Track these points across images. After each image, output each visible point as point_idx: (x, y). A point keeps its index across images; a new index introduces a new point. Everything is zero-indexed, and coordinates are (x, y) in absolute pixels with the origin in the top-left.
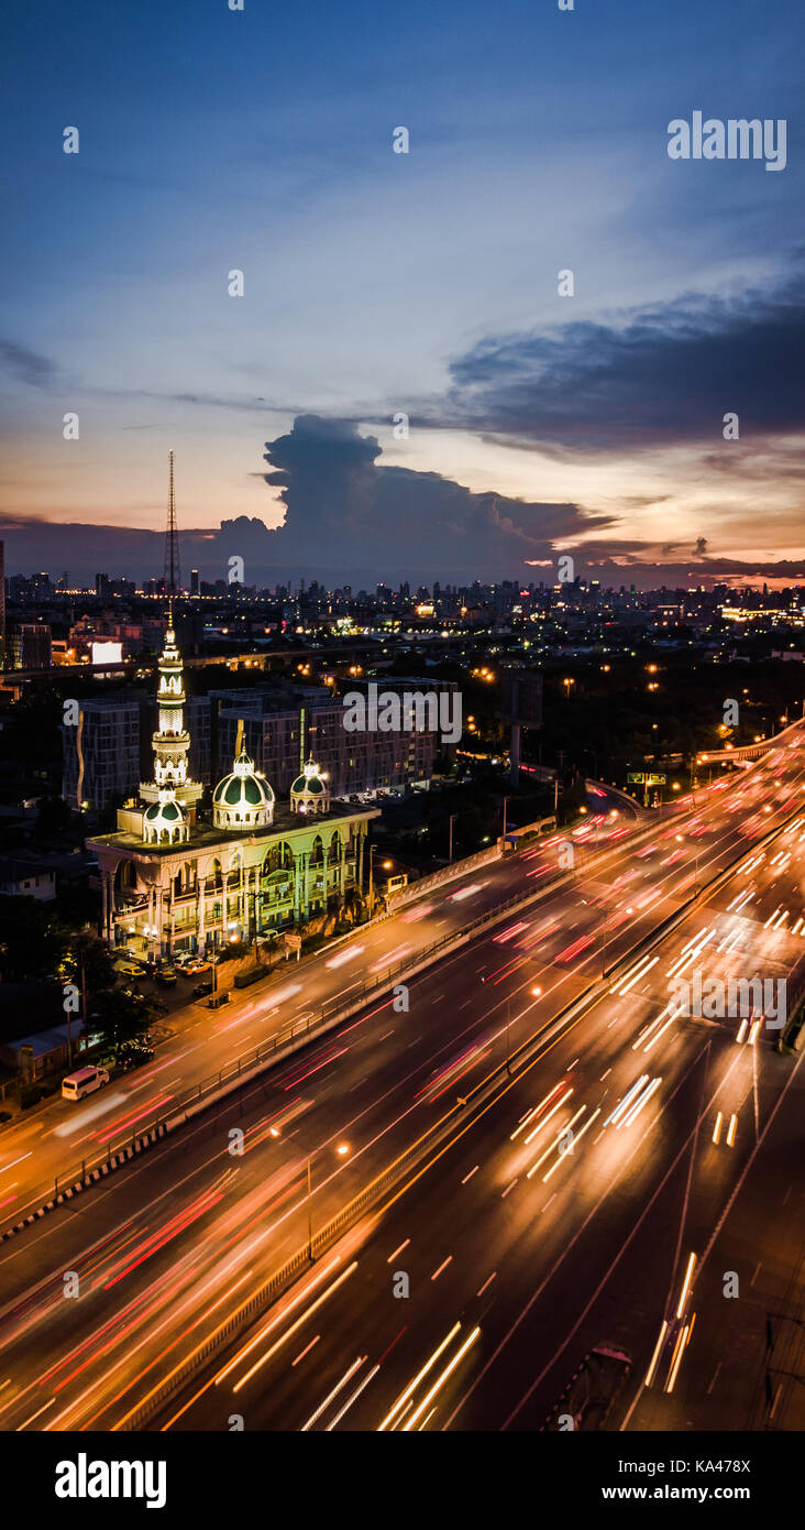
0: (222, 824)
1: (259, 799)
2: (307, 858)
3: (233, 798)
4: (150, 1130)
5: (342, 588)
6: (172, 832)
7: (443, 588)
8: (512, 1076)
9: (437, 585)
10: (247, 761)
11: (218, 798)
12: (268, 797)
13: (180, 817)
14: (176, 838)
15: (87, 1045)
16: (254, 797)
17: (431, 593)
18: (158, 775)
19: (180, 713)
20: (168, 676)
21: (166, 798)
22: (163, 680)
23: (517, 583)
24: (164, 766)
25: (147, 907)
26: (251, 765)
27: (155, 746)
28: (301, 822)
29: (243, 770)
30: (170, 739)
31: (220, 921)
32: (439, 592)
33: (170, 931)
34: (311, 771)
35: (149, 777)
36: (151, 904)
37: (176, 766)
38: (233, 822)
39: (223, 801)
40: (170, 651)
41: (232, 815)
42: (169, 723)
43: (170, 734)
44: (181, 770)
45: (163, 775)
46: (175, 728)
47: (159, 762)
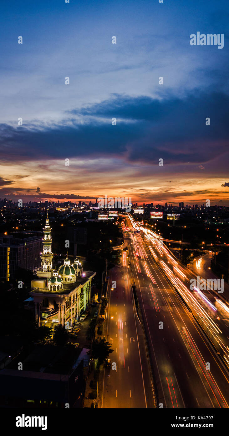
1: (75, 273)
3: (68, 272)
6: (60, 286)
10: (68, 261)
14: (61, 288)
19: (50, 246)
20: (47, 234)
21: (56, 275)
22: (45, 236)
24: (46, 265)
25: (58, 313)
26: (70, 262)
27: (43, 258)
30: (49, 255)
31: (74, 314)
33: (65, 320)
36: (59, 311)
37: (50, 264)
38: (68, 281)
39: (64, 274)
40: (48, 225)
41: (67, 279)
42: (47, 250)
43: (48, 253)
44: (51, 266)
45: (46, 268)
46: (50, 251)
47: (45, 263)
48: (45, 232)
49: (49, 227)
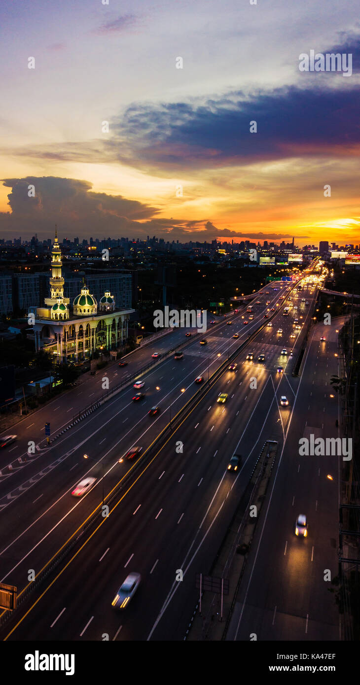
0: (79, 313)
1: (93, 304)
2: (111, 327)
3: (83, 303)
4: (96, 404)
5: (47, 240)
6: (63, 314)
7: (94, 240)
8: (210, 386)
9: (91, 239)
10: (87, 290)
11: (76, 303)
12: (95, 303)
13: (66, 309)
14: (65, 317)
15: (55, 385)
16: (91, 303)
17: (89, 243)
18: (52, 294)
19: (60, 269)
20: (56, 255)
21: (59, 301)
22: (54, 257)
23: (127, 239)
24: (55, 291)
25: (56, 343)
26: (88, 291)
27: (51, 283)
28: (108, 312)
29: (85, 292)
30: (58, 280)
31: (83, 349)
32: (93, 242)
33: (66, 352)
34: (107, 295)
35: (49, 295)
36: (58, 342)
37: (60, 291)
38: (83, 312)
39: (78, 305)
40: (56, 245)
41: (82, 310)
42: (57, 274)
43: (57, 278)
44: (62, 292)
45: (55, 295)
46: (60, 276)
47: (53, 289)
48: (53, 253)
49: (58, 246)
